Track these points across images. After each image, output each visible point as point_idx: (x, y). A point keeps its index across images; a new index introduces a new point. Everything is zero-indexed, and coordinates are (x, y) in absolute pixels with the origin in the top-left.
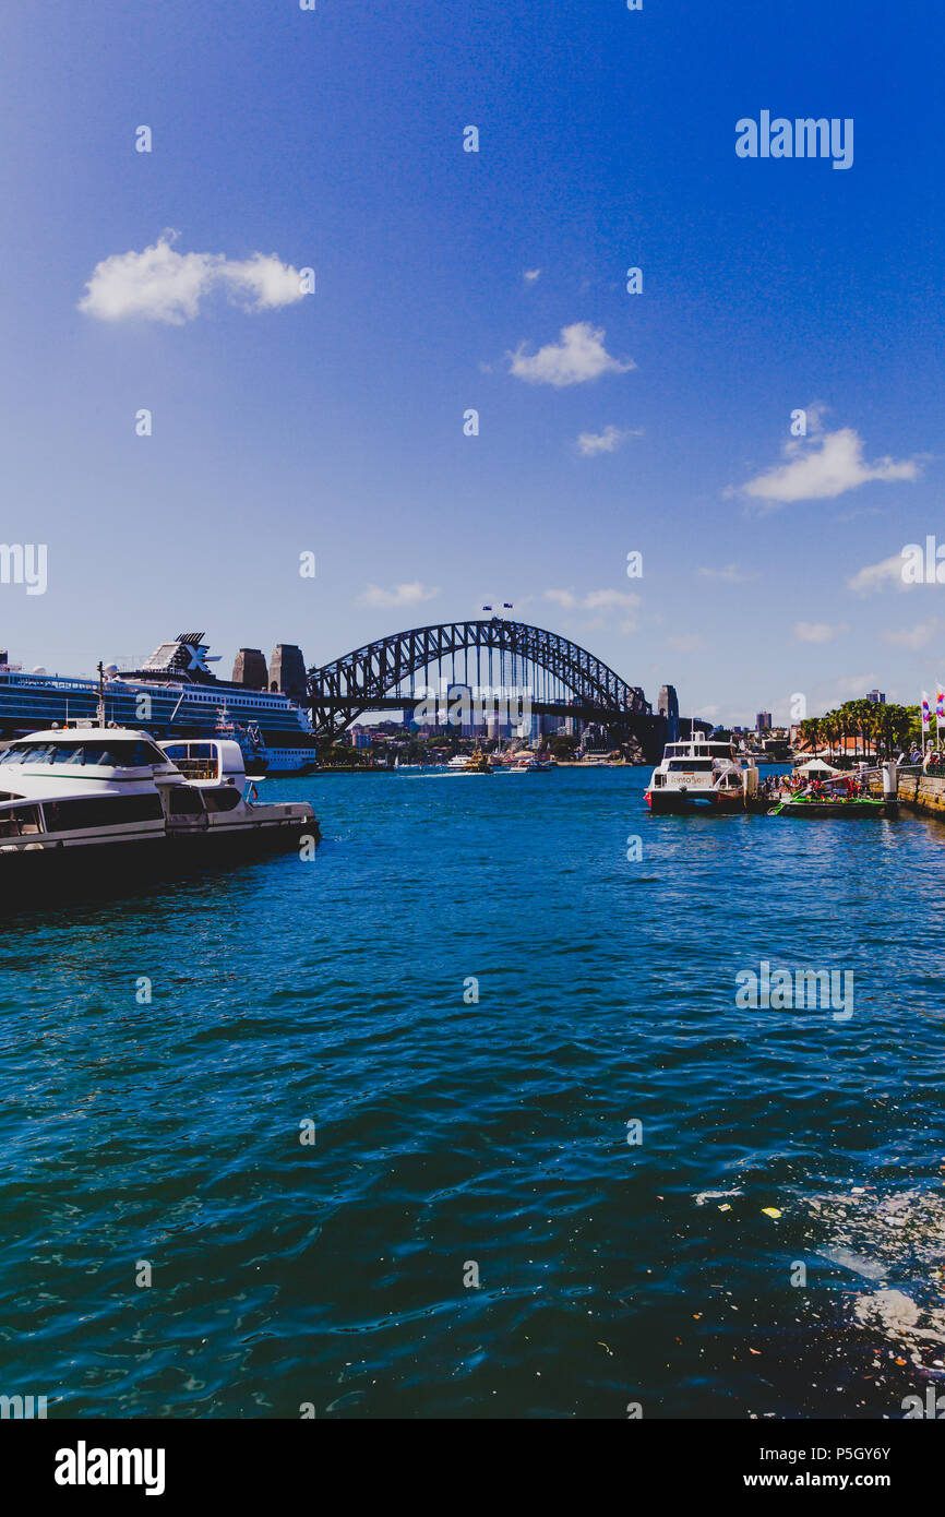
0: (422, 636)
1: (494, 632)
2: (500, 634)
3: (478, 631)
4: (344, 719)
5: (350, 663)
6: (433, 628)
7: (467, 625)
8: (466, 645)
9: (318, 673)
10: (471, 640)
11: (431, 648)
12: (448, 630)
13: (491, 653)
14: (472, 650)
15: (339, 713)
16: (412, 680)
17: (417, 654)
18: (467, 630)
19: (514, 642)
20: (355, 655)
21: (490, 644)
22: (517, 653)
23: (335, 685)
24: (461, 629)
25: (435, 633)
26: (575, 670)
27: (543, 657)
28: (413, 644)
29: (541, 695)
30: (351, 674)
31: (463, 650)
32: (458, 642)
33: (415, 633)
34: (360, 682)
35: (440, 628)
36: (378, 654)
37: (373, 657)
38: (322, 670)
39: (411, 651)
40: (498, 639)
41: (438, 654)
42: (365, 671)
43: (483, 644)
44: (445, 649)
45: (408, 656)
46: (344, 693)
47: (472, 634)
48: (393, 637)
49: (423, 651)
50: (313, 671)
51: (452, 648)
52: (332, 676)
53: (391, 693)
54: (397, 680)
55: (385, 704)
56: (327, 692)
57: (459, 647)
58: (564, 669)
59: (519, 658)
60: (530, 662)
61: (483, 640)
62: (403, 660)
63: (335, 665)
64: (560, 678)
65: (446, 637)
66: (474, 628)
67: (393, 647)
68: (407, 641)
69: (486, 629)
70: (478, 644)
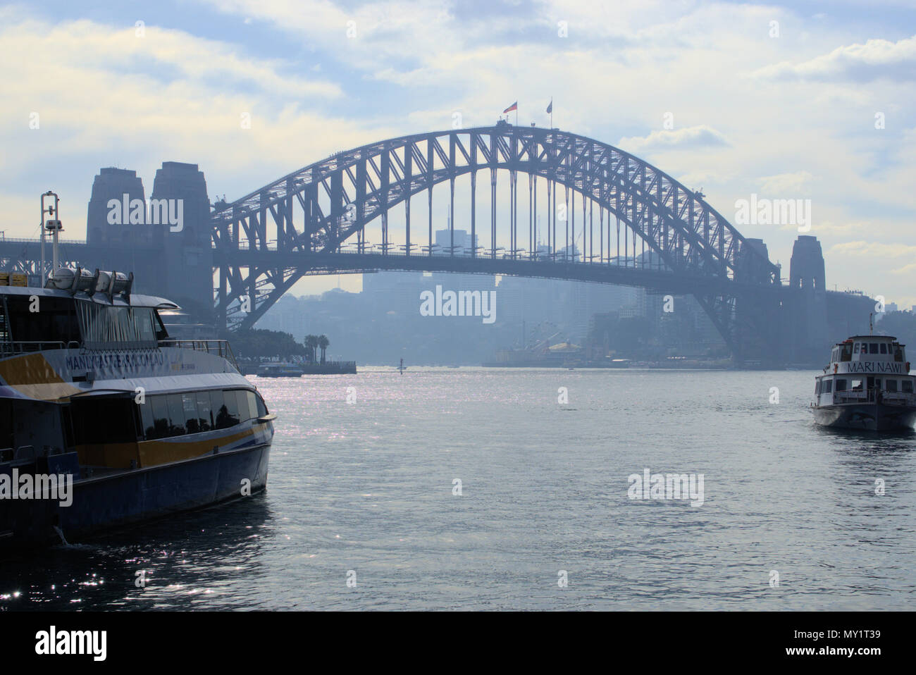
0: (401, 152)
1: (520, 146)
2: (530, 147)
3: (495, 144)
4: (271, 286)
5: (282, 194)
6: (420, 137)
7: (475, 133)
8: (473, 167)
9: (230, 210)
10: (481, 159)
11: (416, 171)
12: (444, 142)
13: (514, 181)
14: (484, 175)
15: (263, 277)
16: (385, 223)
17: (392, 179)
18: (475, 141)
19: (554, 161)
20: (291, 180)
21: (514, 165)
22: (556, 180)
23: (257, 230)
24: (465, 140)
25: (423, 146)
26: (653, 211)
27: (600, 187)
28: (386, 163)
29: (596, 252)
30: (284, 213)
31: (469, 175)
32: (461, 161)
33: (390, 145)
34: (299, 225)
35: (431, 138)
36: (328, 180)
37: (320, 185)
38: (237, 206)
39: (383, 176)
40: (525, 157)
41: (429, 179)
42: (306, 209)
43: (502, 166)
44: (439, 172)
45: (377, 184)
46: (272, 243)
47: (484, 149)
48: (354, 151)
49: (402, 176)
50: (222, 206)
51: (451, 172)
52: (252, 215)
53: (349, 245)
54: (359, 225)
55: (337, 263)
56: (244, 241)
57: (463, 170)
58: (634, 207)
59: (560, 188)
60: (579, 196)
61: (501, 159)
62: (369, 190)
63: (258, 197)
64: (627, 223)
65: (441, 153)
66: (486, 139)
67: (353, 169)
68: (377, 160)
69: (507, 140)
70: (493, 165)
